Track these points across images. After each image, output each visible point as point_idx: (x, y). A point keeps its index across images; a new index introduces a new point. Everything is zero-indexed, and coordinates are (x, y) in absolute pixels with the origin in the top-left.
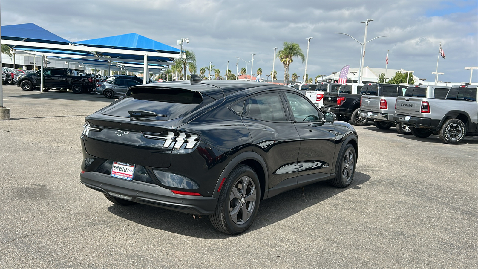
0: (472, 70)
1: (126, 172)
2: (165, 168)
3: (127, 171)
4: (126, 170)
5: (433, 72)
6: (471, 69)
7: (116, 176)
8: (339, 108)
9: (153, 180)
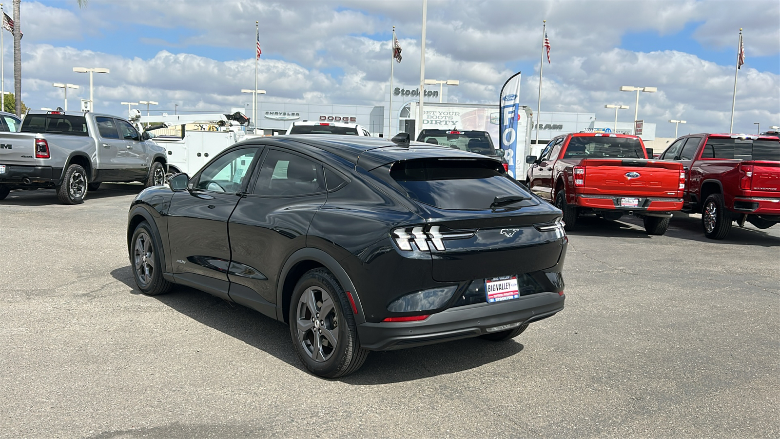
1: (507, 289)
4: (507, 286)
7: (497, 300)
9: (541, 288)
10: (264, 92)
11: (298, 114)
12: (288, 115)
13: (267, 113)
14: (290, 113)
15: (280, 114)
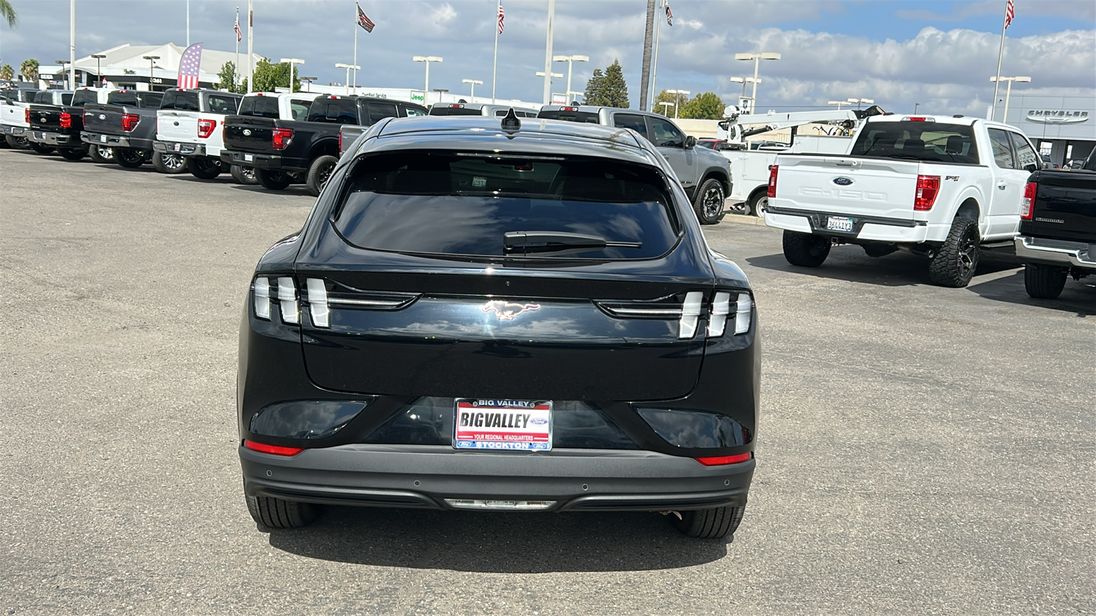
0: (428, 63)
1: (517, 426)
2: (674, 399)
3: (521, 424)
4: (517, 421)
5: (337, 63)
6: (425, 61)
7: (479, 445)
8: (280, 157)
9: (630, 440)
10: (1029, 79)
11: (1084, 114)
12: (1068, 114)
13: (1031, 113)
14: (1072, 112)
15: (1054, 113)
